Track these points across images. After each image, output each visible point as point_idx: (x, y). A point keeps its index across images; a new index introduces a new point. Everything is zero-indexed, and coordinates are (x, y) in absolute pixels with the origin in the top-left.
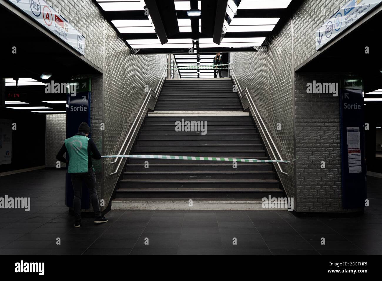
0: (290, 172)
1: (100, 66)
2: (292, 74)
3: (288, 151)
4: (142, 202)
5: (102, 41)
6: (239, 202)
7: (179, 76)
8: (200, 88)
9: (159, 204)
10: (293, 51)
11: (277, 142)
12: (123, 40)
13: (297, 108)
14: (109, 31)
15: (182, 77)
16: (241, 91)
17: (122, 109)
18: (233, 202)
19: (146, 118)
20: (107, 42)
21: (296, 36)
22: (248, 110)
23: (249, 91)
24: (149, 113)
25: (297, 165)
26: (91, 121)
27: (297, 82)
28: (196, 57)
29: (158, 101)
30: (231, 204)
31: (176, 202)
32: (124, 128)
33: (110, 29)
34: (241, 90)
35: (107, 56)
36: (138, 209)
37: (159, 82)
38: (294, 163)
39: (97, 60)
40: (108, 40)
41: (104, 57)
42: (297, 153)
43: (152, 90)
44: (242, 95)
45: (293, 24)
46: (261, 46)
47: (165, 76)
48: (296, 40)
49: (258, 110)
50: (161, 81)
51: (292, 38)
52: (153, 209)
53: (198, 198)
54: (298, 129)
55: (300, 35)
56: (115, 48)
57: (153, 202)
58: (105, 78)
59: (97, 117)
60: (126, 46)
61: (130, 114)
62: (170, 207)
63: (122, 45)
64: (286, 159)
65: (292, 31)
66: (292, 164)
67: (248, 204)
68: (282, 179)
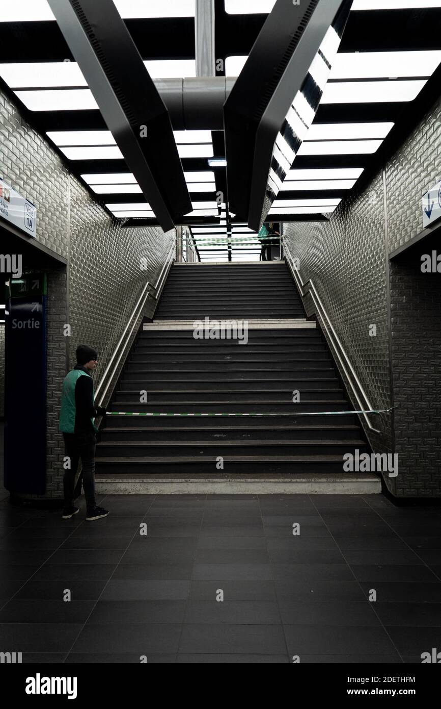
0: (384, 428)
1: (62, 252)
2: (385, 262)
3: (381, 393)
4: (133, 481)
5: (65, 210)
6: (298, 480)
7: (197, 256)
8: (231, 279)
9: (162, 484)
10: (386, 225)
11: (362, 376)
12: (100, 204)
13: (394, 320)
14: (76, 192)
15: (201, 256)
16: (303, 285)
17: (97, 316)
18: (289, 480)
19: (140, 332)
20: (73, 211)
21: (390, 199)
22: (314, 318)
23: (316, 287)
24: (144, 324)
25: (395, 418)
26: (47, 345)
27: (394, 276)
28: (226, 224)
29: (160, 302)
30: (284, 484)
31: (192, 480)
32: (103, 353)
33: (78, 188)
34: (302, 283)
35: (73, 234)
36: (126, 493)
37: (162, 269)
38: (391, 413)
39: (57, 243)
40: (75, 207)
41: (68, 236)
42: (395, 397)
43: (149, 284)
44: (303, 292)
45: (386, 179)
46: (334, 212)
47: (172, 258)
48: (391, 206)
49: (330, 319)
50: (166, 268)
51: (385, 201)
52: (152, 493)
53: (228, 474)
54: (396, 356)
55: (397, 198)
56: (87, 219)
57: (152, 481)
58: (70, 272)
59: (57, 338)
60: (105, 213)
61: (112, 329)
62: (180, 489)
63: (98, 213)
64: (378, 406)
65: (384, 191)
66: (388, 416)
67: (313, 484)
68: (371, 440)
